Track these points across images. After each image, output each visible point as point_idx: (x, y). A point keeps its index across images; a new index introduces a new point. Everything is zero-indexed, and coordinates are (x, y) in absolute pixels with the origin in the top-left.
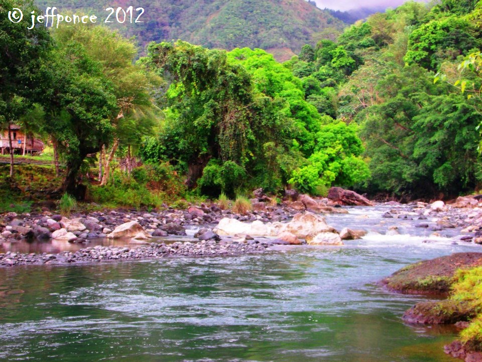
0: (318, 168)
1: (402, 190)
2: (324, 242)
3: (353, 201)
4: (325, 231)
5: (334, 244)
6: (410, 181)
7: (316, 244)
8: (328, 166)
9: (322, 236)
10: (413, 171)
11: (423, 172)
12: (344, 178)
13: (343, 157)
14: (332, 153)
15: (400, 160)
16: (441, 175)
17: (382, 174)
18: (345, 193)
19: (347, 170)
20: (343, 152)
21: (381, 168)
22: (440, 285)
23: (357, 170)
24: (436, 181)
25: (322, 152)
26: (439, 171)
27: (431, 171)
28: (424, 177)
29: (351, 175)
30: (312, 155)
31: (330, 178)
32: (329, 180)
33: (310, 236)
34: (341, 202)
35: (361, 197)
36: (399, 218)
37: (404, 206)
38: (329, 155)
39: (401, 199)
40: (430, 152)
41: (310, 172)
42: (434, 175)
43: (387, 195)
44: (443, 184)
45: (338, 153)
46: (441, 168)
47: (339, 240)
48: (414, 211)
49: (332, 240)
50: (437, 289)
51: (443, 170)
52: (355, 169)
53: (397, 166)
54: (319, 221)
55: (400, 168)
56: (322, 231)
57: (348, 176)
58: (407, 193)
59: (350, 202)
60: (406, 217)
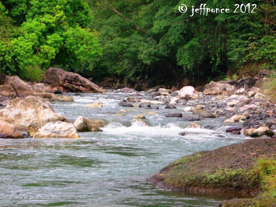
0: (32, 41)
1: (136, 74)
2: (54, 134)
3: (77, 87)
4: (54, 121)
5: (67, 137)
6: (148, 62)
7: (43, 137)
8: (46, 38)
9: (51, 126)
10: (152, 49)
11: (164, 51)
12: (67, 55)
13: (65, 27)
14: (51, 21)
15: (135, 36)
16: (186, 55)
17: (112, 53)
18: (67, 76)
19: (71, 44)
20: (65, 20)
21: (111, 45)
22: (235, 181)
23: (85, 46)
24: (180, 64)
25: (37, 20)
26: (184, 50)
27: (173, 50)
28: (164, 57)
29: (76, 52)
30: (24, 23)
31: (49, 55)
32: (47, 58)
33: (34, 127)
34: (61, 88)
35: (88, 82)
36: (140, 107)
37: (142, 93)
38: (46, 24)
39: (136, 85)
40: (173, 25)
41: (21, 47)
42: (178, 55)
43: (118, 81)
44: (189, 67)
45: (59, 22)
46: (186, 46)
47: (74, 131)
48: (157, 99)
49: (65, 131)
50: (231, 186)
51: (189, 49)
52: (82, 45)
53: (131, 43)
54: (45, 107)
55: (135, 46)
56: (49, 121)
57: (72, 53)
58: (143, 78)
59: (73, 87)
60: (149, 106)
